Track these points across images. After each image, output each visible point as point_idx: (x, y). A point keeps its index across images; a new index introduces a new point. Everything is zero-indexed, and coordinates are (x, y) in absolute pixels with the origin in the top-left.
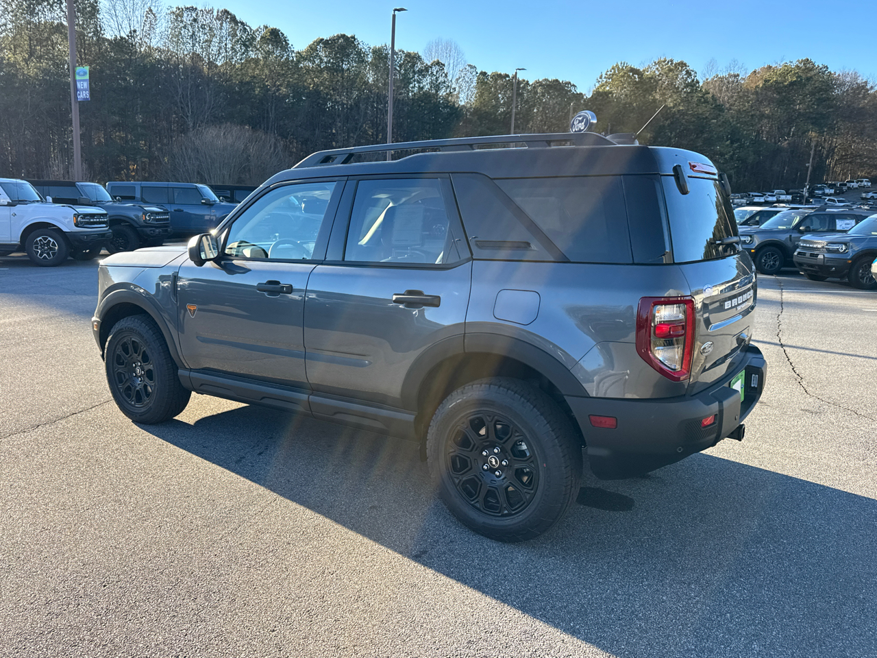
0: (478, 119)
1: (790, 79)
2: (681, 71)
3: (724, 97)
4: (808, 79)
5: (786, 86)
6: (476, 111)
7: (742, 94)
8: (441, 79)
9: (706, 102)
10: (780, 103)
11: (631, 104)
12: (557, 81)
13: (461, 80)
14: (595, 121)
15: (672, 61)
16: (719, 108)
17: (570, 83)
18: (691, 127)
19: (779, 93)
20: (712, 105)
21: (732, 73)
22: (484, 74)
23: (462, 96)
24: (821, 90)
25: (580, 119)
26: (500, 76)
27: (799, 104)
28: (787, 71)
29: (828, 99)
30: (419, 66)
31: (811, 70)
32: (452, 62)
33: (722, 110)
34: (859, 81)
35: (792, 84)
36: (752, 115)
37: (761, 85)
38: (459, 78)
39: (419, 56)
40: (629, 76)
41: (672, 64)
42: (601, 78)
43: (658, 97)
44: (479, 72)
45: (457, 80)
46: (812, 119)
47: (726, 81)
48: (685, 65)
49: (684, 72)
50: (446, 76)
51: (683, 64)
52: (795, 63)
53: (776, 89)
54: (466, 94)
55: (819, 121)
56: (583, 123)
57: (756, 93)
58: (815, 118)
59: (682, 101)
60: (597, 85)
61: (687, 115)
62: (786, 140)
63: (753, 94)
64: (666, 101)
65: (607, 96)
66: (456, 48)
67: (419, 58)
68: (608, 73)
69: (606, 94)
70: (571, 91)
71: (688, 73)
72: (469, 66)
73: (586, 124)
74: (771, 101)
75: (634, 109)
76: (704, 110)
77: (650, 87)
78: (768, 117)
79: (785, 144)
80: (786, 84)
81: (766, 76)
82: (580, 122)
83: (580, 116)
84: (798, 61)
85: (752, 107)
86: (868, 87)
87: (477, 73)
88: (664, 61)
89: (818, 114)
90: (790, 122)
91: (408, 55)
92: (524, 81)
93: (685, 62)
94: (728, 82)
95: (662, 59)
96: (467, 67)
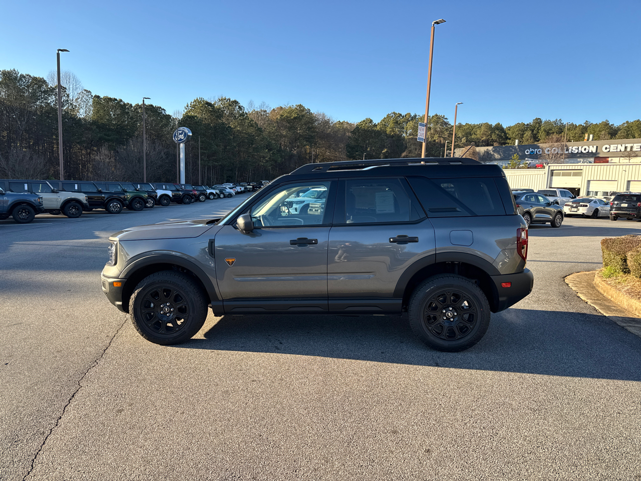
0: (97, 128)
1: (294, 115)
2: (236, 106)
3: (260, 123)
4: (303, 116)
5: (292, 119)
6: (94, 123)
7: (270, 122)
8: (64, 98)
9: (252, 126)
10: (290, 129)
11: (209, 124)
12: (152, 105)
13: (79, 100)
14: (191, 134)
15: (229, 99)
16: (260, 130)
17: (161, 108)
18: (246, 141)
19: (289, 123)
20: (256, 128)
21: (263, 109)
22: (98, 97)
23: (82, 111)
24: (309, 122)
25: (180, 132)
26: (110, 99)
27: (300, 130)
28: (291, 111)
29: (312, 127)
30: (44, 88)
31: (303, 111)
32: (71, 86)
33: (261, 131)
34: (326, 119)
35: (295, 118)
36: (277, 135)
37: (279, 118)
38: (78, 99)
39: (44, 81)
40: (205, 107)
41: (230, 101)
42: (188, 107)
43: (224, 121)
44: (93, 96)
45: (76, 99)
46: (307, 138)
47: (260, 114)
48: (238, 102)
49: (237, 107)
50: (68, 96)
51: (236, 102)
52: (295, 107)
53: (287, 120)
54: (85, 110)
55: (310, 139)
56: (183, 135)
57: (277, 122)
58: (308, 138)
59: (239, 124)
60: (186, 111)
61: (243, 133)
62: (295, 150)
63: (275, 123)
64: (229, 124)
65: (194, 118)
66: (74, 78)
67: (44, 82)
68: (192, 104)
69: (193, 117)
70: (162, 113)
71: (240, 107)
72: (85, 90)
73: (185, 136)
74: (286, 127)
75: (211, 127)
76: (251, 130)
77: (220, 114)
78: (285, 136)
79: (295, 152)
80: (292, 118)
81: (281, 112)
82: (180, 134)
83: (180, 131)
84: (296, 105)
85: (276, 130)
86: (330, 122)
87: (92, 96)
88: (225, 99)
89: (309, 136)
90: (296, 140)
91: (35, 79)
92: (128, 104)
93: (237, 100)
94: (261, 115)
95: (224, 98)
96: (84, 91)
